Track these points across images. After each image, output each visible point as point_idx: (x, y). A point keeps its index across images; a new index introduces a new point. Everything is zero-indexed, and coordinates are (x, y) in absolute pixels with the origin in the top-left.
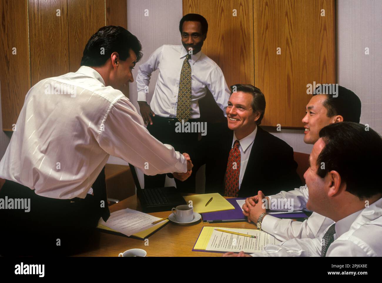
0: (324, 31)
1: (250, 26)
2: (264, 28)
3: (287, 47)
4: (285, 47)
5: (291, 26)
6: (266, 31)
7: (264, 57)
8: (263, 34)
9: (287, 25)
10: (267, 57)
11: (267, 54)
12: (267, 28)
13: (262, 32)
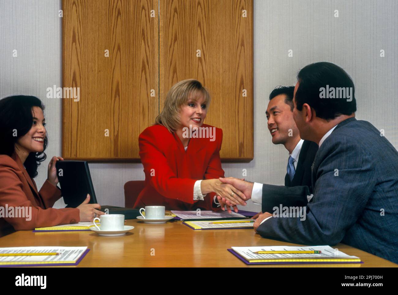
0: (241, 47)
1: (155, 36)
2: (172, 39)
3: (200, 64)
4: (197, 64)
5: (204, 38)
6: (174, 43)
7: (171, 74)
8: (170, 47)
9: (199, 37)
10: (175, 74)
11: (175, 71)
12: (176, 39)
13: (169, 44)
